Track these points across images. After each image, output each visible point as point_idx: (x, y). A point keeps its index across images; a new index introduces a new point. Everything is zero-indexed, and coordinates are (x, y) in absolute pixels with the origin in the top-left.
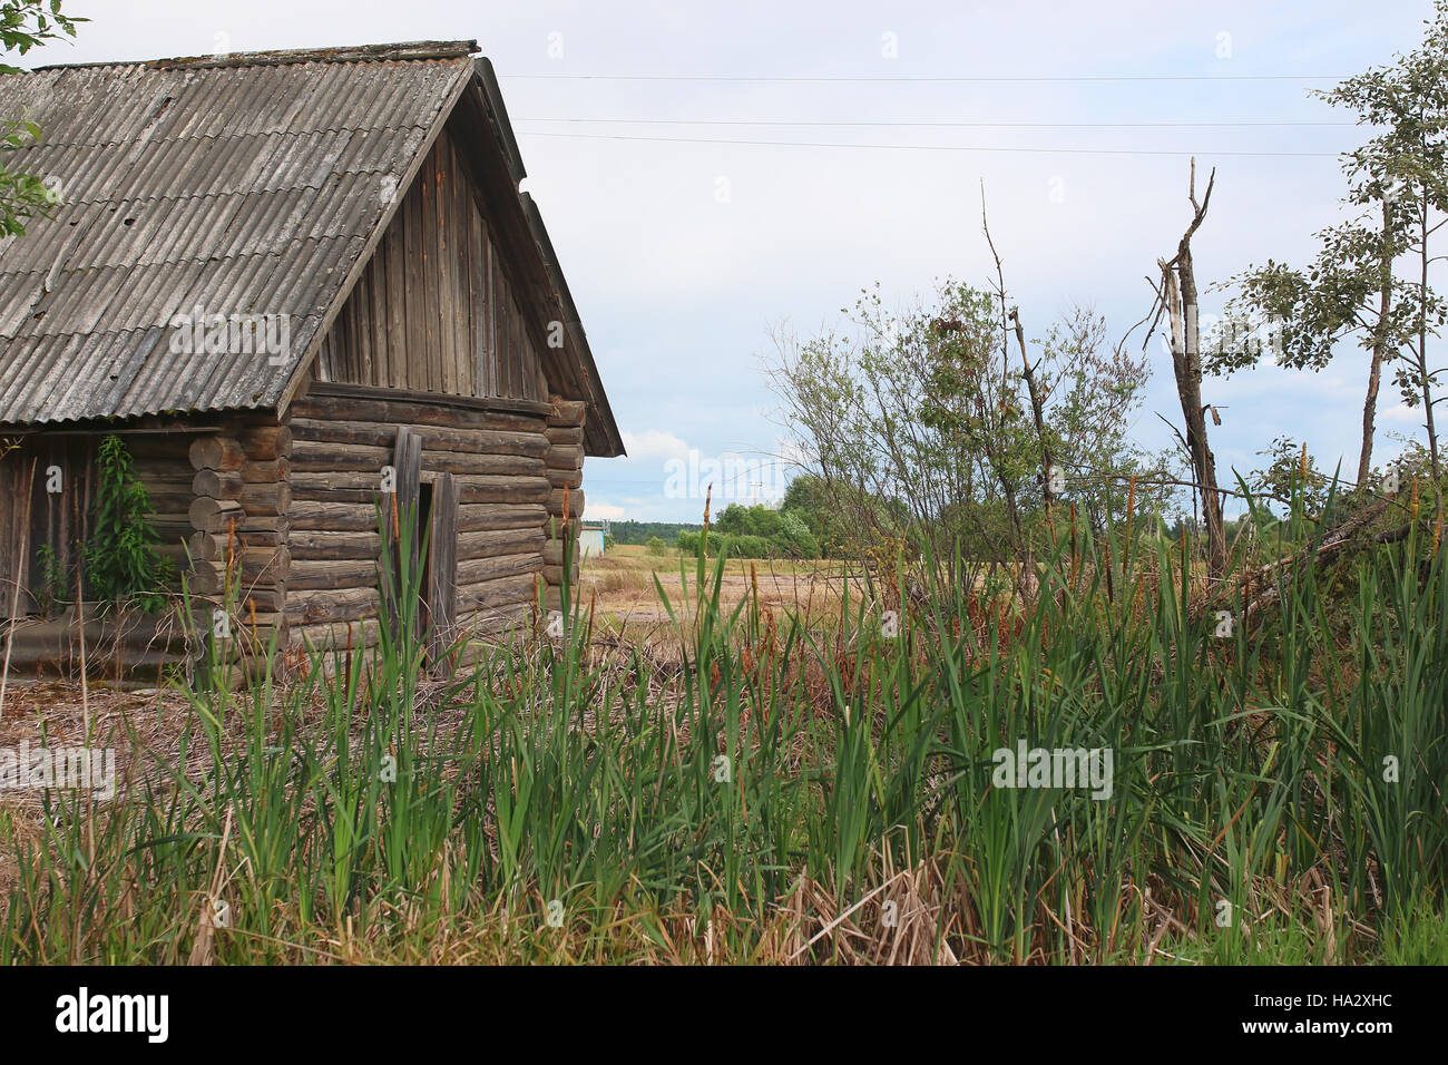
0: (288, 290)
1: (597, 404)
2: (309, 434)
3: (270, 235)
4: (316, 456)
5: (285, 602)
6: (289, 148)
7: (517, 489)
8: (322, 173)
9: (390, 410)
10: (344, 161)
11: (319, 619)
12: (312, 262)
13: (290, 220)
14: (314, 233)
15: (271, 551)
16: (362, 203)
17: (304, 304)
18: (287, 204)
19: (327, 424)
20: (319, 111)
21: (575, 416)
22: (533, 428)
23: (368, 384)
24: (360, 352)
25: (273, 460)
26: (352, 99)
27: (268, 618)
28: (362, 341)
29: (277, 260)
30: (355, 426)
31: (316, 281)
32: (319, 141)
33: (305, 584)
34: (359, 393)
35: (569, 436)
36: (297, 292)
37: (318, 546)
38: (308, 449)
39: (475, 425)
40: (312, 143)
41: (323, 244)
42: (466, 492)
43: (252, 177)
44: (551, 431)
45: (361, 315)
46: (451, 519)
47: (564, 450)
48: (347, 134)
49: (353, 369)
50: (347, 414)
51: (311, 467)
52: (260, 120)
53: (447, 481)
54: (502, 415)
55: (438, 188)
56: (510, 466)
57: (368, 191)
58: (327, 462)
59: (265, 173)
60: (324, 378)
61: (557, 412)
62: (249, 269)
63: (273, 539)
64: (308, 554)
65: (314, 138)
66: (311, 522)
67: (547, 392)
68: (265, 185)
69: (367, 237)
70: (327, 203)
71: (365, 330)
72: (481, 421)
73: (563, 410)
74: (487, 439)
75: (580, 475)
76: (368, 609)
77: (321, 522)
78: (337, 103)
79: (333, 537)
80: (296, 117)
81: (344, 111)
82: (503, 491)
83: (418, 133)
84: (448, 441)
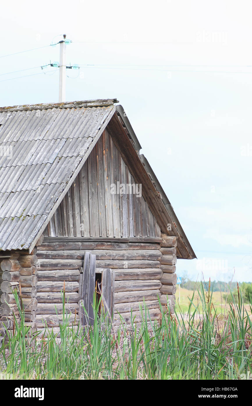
0: (37, 205)
1: (182, 238)
2: (47, 257)
3: (33, 182)
4: (49, 265)
5: (35, 319)
6: (43, 146)
7: (144, 274)
8: (54, 157)
9: (82, 245)
10: (62, 152)
11: (52, 325)
12: (46, 193)
13: (40, 177)
14: (48, 182)
15: (30, 300)
16: (66, 170)
17: (42, 210)
18: (40, 170)
19: (54, 253)
20: (55, 130)
21: (171, 243)
22: (153, 248)
23: (72, 236)
24: (68, 224)
25: (30, 267)
26: (67, 125)
27: (29, 324)
28: (69, 220)
29: (34, 192)
30: (66, 253)
31: (47, 201)
32: (54, 143)
33: (46, 312)
34: (67, 240)
35: (169, 251)
36: (40, 206)
37: (51, 298)
38: (46, 262)
39: (123, 249)
40: (51, 144)
41: (51, 186)
42: (119, 276)
43: (28, 159)
44: (162, 249)
45: (68, 210)
46: (110, 287)
47: (167, 257)
48: (64, 140)
49: (65, 231)
50: (63, 248)
51: (48, 269)
52: (33, 134)
53: (108, 272)
54: (137, 244)
55: (104, 156)
56: (141, 264)
57: (69, 164)
58: (55, 266)
59: (33, 156)
60: (53, 235)
61: (164, 241)
62: (24, 196)
63: (30, 295)
64: (47, 301)
65: (52, 142)
66: (48, 289)
67: (160, 233)
68: (33, 162)
69: (67, 183)
70: (54, 169)
71: (71, 216)
72: (126, 247)
73: (167, 240)
74: (129, 254)
75: (175, 267)
76: (73, 322)
77: (52, 289)
78: (62, 127)
79: (58, 295)
80: (47, 132)
81: (64, 130)
82: (138, 275)
83: (90, 139)
84: (110, 256)
